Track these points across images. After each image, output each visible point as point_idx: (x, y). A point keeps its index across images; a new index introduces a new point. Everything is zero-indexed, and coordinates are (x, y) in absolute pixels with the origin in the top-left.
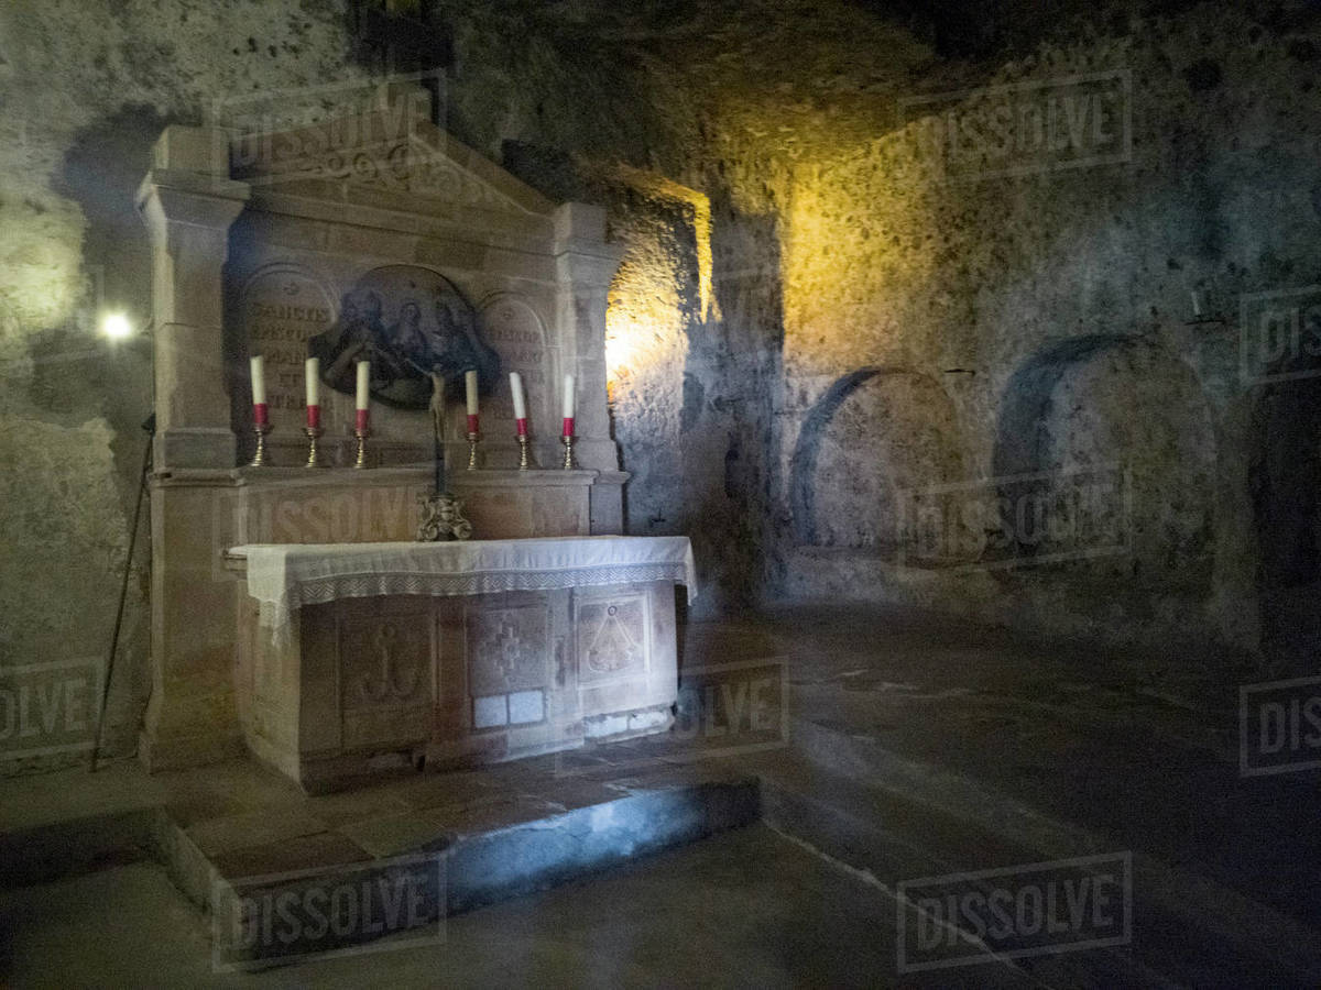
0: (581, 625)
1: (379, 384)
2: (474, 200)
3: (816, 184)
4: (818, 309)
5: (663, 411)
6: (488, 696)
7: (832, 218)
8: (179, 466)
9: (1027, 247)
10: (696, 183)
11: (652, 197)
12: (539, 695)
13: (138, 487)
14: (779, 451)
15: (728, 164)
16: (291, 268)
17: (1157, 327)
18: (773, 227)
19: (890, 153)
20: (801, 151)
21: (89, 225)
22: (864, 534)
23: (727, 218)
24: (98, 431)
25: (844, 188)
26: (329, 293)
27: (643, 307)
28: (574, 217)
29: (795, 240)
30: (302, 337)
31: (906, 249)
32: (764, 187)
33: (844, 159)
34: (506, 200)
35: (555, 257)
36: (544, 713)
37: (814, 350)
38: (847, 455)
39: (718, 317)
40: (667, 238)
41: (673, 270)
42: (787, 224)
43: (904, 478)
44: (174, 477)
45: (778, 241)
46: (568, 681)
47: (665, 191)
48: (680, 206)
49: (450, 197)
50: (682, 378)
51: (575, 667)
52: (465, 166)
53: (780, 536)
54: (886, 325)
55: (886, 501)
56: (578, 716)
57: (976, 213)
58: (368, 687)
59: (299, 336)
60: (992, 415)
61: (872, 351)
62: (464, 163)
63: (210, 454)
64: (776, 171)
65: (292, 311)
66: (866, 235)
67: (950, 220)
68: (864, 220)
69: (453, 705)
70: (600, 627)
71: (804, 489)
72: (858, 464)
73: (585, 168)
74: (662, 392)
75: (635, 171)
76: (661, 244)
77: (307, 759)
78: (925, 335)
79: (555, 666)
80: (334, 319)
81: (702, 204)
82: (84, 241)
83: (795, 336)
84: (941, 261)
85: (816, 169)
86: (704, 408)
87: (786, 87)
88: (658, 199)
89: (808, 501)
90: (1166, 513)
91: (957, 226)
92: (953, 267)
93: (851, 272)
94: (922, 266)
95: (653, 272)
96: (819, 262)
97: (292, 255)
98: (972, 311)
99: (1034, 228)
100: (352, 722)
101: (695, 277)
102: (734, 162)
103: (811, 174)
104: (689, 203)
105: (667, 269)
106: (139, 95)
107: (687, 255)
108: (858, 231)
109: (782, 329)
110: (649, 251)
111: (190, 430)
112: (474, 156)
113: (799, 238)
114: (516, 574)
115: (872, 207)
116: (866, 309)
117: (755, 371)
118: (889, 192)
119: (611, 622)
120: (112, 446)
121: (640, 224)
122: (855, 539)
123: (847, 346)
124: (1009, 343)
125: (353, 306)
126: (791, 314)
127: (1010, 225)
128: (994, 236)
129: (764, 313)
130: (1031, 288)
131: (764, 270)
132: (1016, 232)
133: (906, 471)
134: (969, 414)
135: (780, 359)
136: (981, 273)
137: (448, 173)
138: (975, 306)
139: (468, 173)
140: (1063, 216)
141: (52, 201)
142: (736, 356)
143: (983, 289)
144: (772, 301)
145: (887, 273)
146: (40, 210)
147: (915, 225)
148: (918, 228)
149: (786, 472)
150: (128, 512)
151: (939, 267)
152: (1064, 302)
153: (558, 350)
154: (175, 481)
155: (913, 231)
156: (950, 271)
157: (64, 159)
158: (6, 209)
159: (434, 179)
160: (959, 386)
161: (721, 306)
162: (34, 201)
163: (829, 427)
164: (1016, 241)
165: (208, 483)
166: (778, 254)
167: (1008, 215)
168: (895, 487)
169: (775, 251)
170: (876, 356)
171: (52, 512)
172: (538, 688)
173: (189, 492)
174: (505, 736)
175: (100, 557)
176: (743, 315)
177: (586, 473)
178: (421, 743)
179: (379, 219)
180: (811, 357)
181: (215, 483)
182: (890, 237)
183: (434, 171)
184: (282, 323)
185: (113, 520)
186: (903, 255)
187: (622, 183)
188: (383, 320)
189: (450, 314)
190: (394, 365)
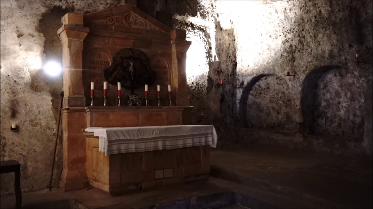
1: (123, 82)
2: (149, 29)
5: (202, 88)
6: (158, 170)
8: (72, 106)
9: (309, 40)
10: (210, 20)
12: (172, 170)
13: (59, 112)
14: (236, 99)
15: (220, 15)
16: (99, 50)
17: (346, 64)
18: (233, 32)
21: (45, 40)
22: (262, 124)
23: (219, 31)
26: (109, 56)
28: (177, 33)
29: (240, 36)
31: (273, 39)
32: (230, 20)
34: (157, 29)
35: (171, 44)
36: (173, 175)
37: (246, 69)
38: (257, 100)
39: (217, 60)
40: (202, 37)
41: (204, 46)
43: (274, 107)
44: (70, 109)
45: (235, 36)
46: (180, 166)
47: (202, 24)
48: (206, 27)
49: (141, 28)
50: (207, 78)
51: (182, 162)
52: (146, 19)
53: (236, 125)
54: (268, 61)
55: (268, 114)
56: (183, 176)
57: (294, 29)
59: (101, 69)
60: (300, 88)
61: (264, 69)
63: (79, 103)
65: (99, 62)
66: (261, 35)
67: (286, 31)
69: (149, 172)
71: (244, 111)
72: (260, 103)
74: (201, 82)
75: (193, 18)
76: (200, 38)
77: (111, 186)
78: (280, 65)
79: (176, 162)
80: (110, 64)
81: (212, 26)
82: (44, 44)
83: (240, 64)
86: (214, 87)
88: (199, 26)
89: (245, 114)
90: (351, 117)
91: (288, 33)
94: (278, 44)
97: (99, 47)
98: (294, 58)
99: (311, 34)
100: (123, 176)
101: (211, 48)
106: (58, 3)
107: (208, 41)
109: (236, 62)
111: (74, 96)
112: (148, 16)
115: (263, 26)
116: (262, 57)
117: (228, 75)
120: (51, 101)
121: (195, 33)
122: (259, 125)
123: (256, 68)
124: (304, 68)
125: (116, 60)
126: (239, 58)
127: (304, 33)
128: (299, 36)
129: (231, 57)
130: (310, 51)
131: (230, 45)
132: (305, 35)
133: (275, 105)
134: (293, 88)
135: (236, 71)
136: (296, 47)
137: (141, 22)
138: (294, 56)
139: (147, 21)
140: (319, 31)
141: (36, 34)
142: (223, 71)
143: (297, 51)
144: (233, 54)
145: (268, 46)
146: (33, 36)
147: (276, 32)
148: (277, 33)
149: (238, 105)
150: (56, 119)
151: (284, 44)
152: (320, 56)
153: (172, 71)
154: (71, 110)
155: (276, 34)
156: (286, 46)
157: (39, 22)
158: (24, 36)
159: (138, 23)
160: (290, 80)
161: (218, 56)
162: (31, 34)
163: (251, 92)
164: (306, 37)
165: (78, 111)
166: (235, 40)
167: (303, 30)
168: (271, 110)
169: (234, 39)
170: (265, 71)
171: (36, 119)
172: (172, 168)
173: (74, 113)
174: (163, 181)
175: (49, 132)
176: (225, 59)
177: (181, 107)
178: (141, 182)
179: (123, 36)
180: (245, 71)
181: (81, 111)
182: (269, 35)
183: (137, 21)
184: (97, 66)
185: (52, 121)
186: (272, 41)
187: (189, 21)
188: (124, 64)
189: (142, 61)
190: (127, 77)
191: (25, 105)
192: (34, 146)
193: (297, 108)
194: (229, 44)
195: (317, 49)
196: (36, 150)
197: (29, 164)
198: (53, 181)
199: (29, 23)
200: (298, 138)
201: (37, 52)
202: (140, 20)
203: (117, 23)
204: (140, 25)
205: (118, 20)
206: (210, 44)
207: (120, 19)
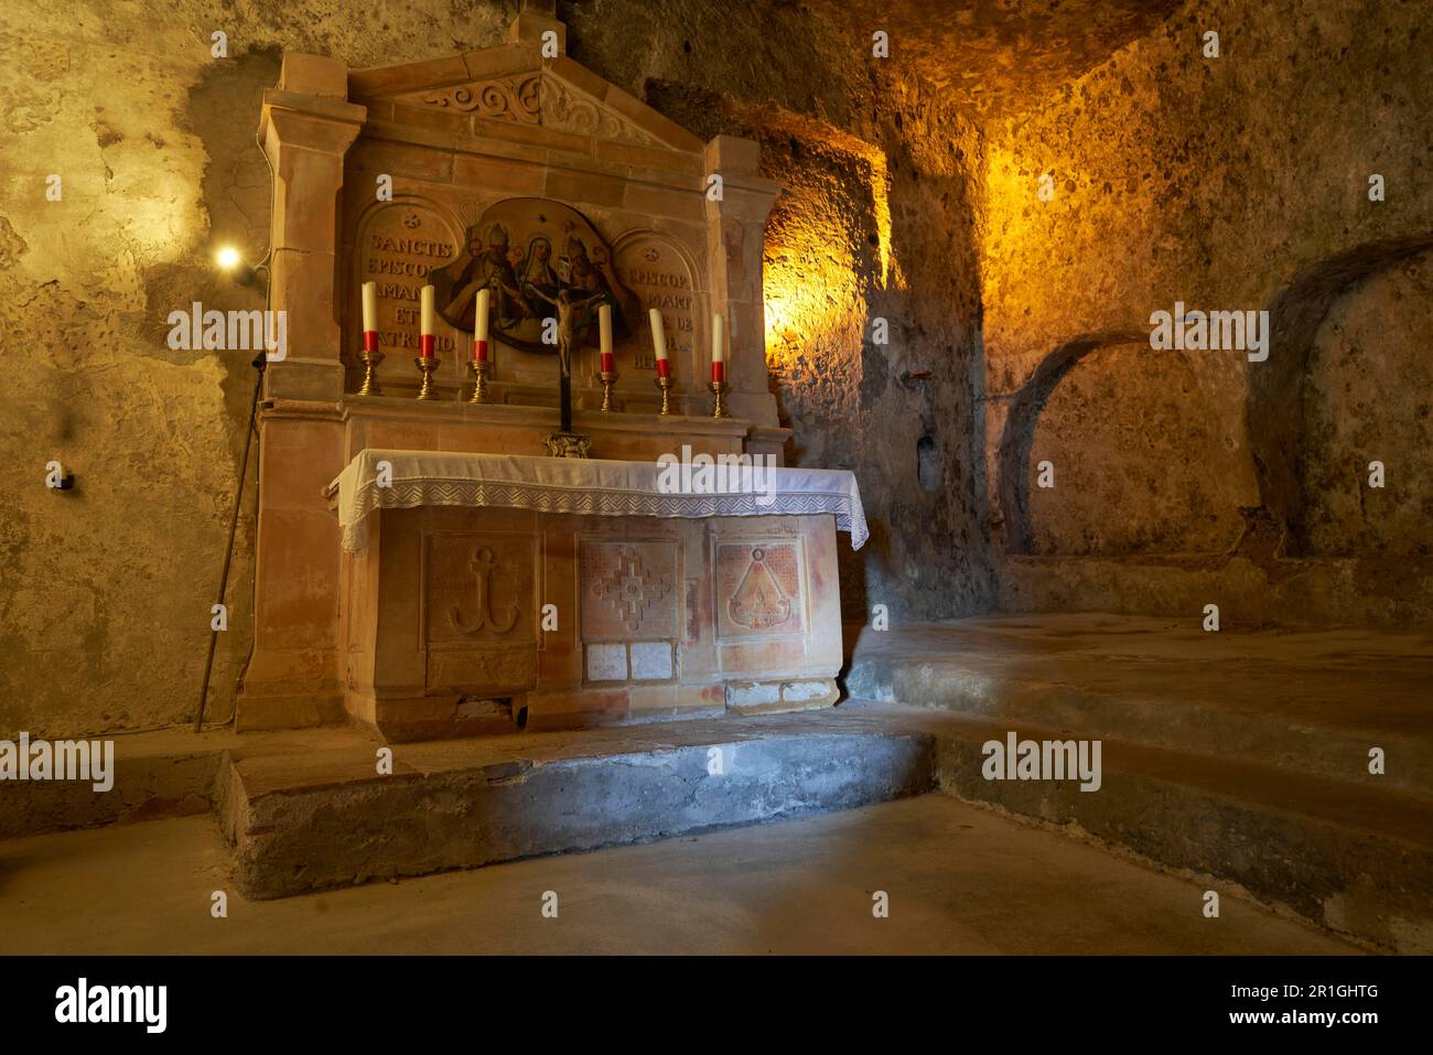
0: (719, 567)
1: (504, 323)
2: (614, 135)
3: (1010, 140)
4: (1019, 276)
5: (839, 382)
6: (604, 643)
7: (1032, 175)
8: (283, 397)
9: (1268, 161)
10: (869, 135)
11: (819, 150)
12: (668, 648)
13: (247, 429)
14: (984, 442)
15: (906, 118)
16: (412, 201)
18: (964, 190)
19: (1094, 93)
20: (989, 102)
21: (210, 160)
22: (1092, 538)
23: (908, 179)
24: (210, 370)
25: (1042, 140)
26: (452, 226)
27: (812, 266)
28: (723, 150)
29: (990, 205)
30: (423, 273)
31: (1120, 194)
32: (951, 146)
33: (1041, 108)
34: (648, 136)
35: (703, 194)
36: (674, 670)
37: (1018, 324)
38: (1066, 445)
39: (902, 284)
40: (839, 195)
41: (846, 228)
42: (981, 188)
43: (1136, 467)
44: (276, 406)
45: (971, 208)
46: (703, 634)
47: (834, 144)
48: (852, 162)
49: (585, 131)
50: (861, 347)
51: (713, 618)
52: (603, 99)
53: (987, 540)
54: (1103, 283)
55: (1115, 497)
56: (717, 678)
57: (1202, 137)
58: (458, 618)
59: (418, 271)
61: (1087, 316)
62: (602, 97)
63: (316, 386)
64: (963, 128)
65: (413, 246)
66: (1072, 187)
67: (1171, 153)
68: (1069, 171)
69: (561, 650)
70: (743, 572)
71: (1016, 489)
72: (1080, 455)
73: (741, 115)
74: (836, 361)
75: (797, 118)
76: (831, 200)
77: (386, 695)
78: (1148, 288)
79: (687, 615)
80: (457, 252)
81: (878, 160)
82: (204, 176)
83: (996, 310)
84: (1162, 201)
85: (1009, 123)
86: (889, 384)
87: (965, 17)
88: (826, 152)
89: (1023, 504)
91: (1180, 159)
92: (1177, 206)
93: (1056, 229)
94: (1140, 210)
95: (823, 230)
96: (1019, 227)
97: (415, 187)
98: (1206, 250)
99: (1276, 136)
100: (437, 657)
101: (874, 240)
102: (913, 117)
103: (1004, 131)
104: (864, 160)
105: (838, 229)
106: (267, 36)
107: (862, 213)
108: (1062, 185)
109: (981, 305)
110: (818, 207)
111: (296, 360)
112: (614, 91)
113: (995, 203)
114: (641, 496)
115: (1077, 155)
116: (1076, 271)
117: (950, 349)
118: (1096, 136)
119: (756, 569)
120: (223, 385)
121: (806, 177)
122: (1080, 543)
123: (1057, 315)
124: (1254, 278)
125: (477, 239)
126: (990, 286)
127: (1245, 140)
128: (1225, 157)
129: (958, 283)
130: (1277, 207)
131: (954, 239)
132: (1252, 145)
133: (1138, 459)
134: (1210, 371)
135: (980, 338)
136: (1212, 204)
137: (585, 108)
138: (1208, 243)
139: (606, 108)
140: (1312, 113)
141: (171, 136)
142: (925, 329)
143: (1217, 222)
144: (966, 272)
145: (1099, 225)
146: (160, 144)
147: (1129, 166)
148: (1132, 168)
149: (992, 466)
150: (236, 456)
151: (1161, 207)
152: (1321, 213)
153: (709, 296)
154: (277, 411)
155: (1127, 173)
156: (1174, 210)
157: (186, 94)
158: (124, 142)
159: (569, 114)
161: (903, 270)
162: (154, 135)
163: (1043, 417)
164: (1253, 156)
165: (312, 416)
166: (972, 222)
167: (1241, 129)
168: (1126, 479)
169: (967, 217)
170: (1092, 321)
171: (158, 453)
172: (666, 640)
173: (292, 424)
174: (625, 694)
175: (206, 503)
176: (932, 285)
177: (737, 421)
178: (522, 692)
179: (505, 149)
180: (1016, 332)
181: (321, 416)
182: (1101, 185)
183: (569, 106)
184: (401, 257)
185: (220, 463)
186: (1116, 203)
187: (784, 133)
188: (510, 256)
189: (584, 250)
190: (521, 303)
191: (119, 395)
192: (141, 555)
193: (1229, 450)
194: (951, 235)
195: (1306, 192)
196: (149, 571)
197: (118, 622)
198: (210, 698)
199: (147, 97)
200: (1245, 572)
201: (172, 202)
202: (578, 103)
203: (486, 108)
204: (578, 119)
205: (492, 97)
206: (871, 224)
207: (498, 96)
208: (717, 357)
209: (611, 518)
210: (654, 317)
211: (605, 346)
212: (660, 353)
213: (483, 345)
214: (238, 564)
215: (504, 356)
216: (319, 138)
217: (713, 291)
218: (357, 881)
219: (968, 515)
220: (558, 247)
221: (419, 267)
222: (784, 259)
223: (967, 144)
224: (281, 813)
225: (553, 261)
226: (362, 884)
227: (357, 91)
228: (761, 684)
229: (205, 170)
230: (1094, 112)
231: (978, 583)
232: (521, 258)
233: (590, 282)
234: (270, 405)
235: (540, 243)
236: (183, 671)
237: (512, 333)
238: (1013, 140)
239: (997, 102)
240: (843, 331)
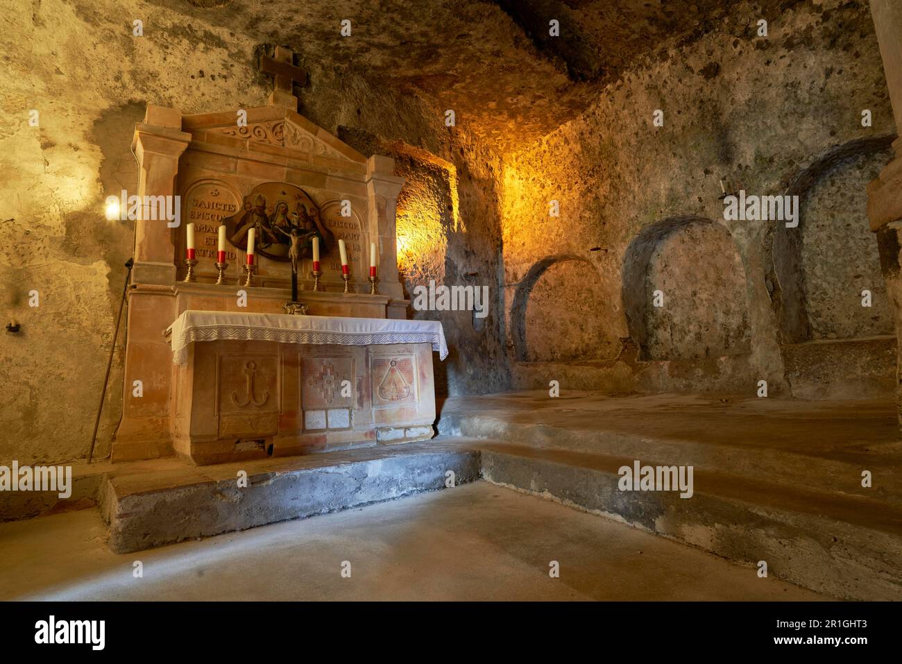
0: (373, 370)
1: (263, 245)
2: (322, 153)
3: (514, 163)
4: (520, 228)
5: (434, 277)
6: (314, 410)
7: (524, 180)
8: (141, 283)
9: (628, 179)
10: (448, 157)
11: (424, 164)
12: (347, 412)
13: (121, 299)
14: (504, 307)
15: (466, 150)
16: (215, 182)
17: (702, 208)
18: (493, 186)
19: (552, 143)
20: (505, 145)
21: (104, 158)
22: (554, 353)
23: (467, 179)
24: (101, 268)
25: (529, 163)
26: (236, 195)
27: (420, 220)
28: (376, 162)
29: (506, 194)
30: (220, 219)
31: (564, 190)
32: (487, 164)
33: (528, 149)
34: (338, 154)
35: (366, 182)
36: (350, 423)
37: (519, 251)
38: (542, 309)
39: (464, 229)
40: (433, 186)
41: (437, 202)
42: (501, 185)
43: (574, 319)
44: (137, 287)
45: (497, 194)
46: (365, 405)
47: (431, 162)
48: (440, 170)
49: (307, 150)
50: (444, 260)
51: (370, 396)
52: (316, 135)
53: (506, 355)
54: (558, 232)
55: (565, 333)
56: (373, 426)
57: (600, 166)
58: (236, 399)
59: (218, 219)
60: (619, 272)
61: (551, 247)
62: (316, 134)
63: (160, 277)
64: (493, 157)
65: (215, 205)
66: (543, 186)
67: (587, 173)
68: (541, 179)
69: (292, 414)
70: (386, 372)
71: (519, 330)
72: (549, 313)
73: (385, 145)
74: (432, 267)
75: (413, 148)
76: (430, 188)
77: (196, 440)
78: (578, 234)
79: (357, 394)
80: (238, 209)
81: (452, 170)
82: (100, 166)
83: (509, 243)
84: (583, 195)
85: (514, 155)
86: (458, 278)
87: (492, 105)
88: (427, 165)
89: (522, 336)
90: (721, 318)
91: (590, 175)
92: (590, 196)
93: (536, 206)
94: (574, 198)
95: (426, 202)
96: (519, 204)
97: (216, 175)
98: (603, 218)
99: (631, 168)
100: (225, 419)
101: (450, 208)
102: (469, 150)
103: (512, 159)
104: (446, 170)
105: (433, 202)
106: (138, 96)
107: (445, 195)
108: (538, 185)
109: (502, 241)
110: (423, 191)
111: (150, 263)
112: (321, 131)
113: (508, 192)
114: (333, 334)
115: (545, 171)
116: (546, 225)
117: (487, 262)
118: (553, 163)
119: (392, 371)
120: (108, 276)
121: (418, 176)
122: (549, 356)
123: (537, 246)
124: (624, 232)
125: (249, 203)
126: (506, 232)
127: (618, 169)
128: (610, 176)
129: (491, 231)
130: (632, 200)
131: (489, 209)
132: (621, 172)
133: (575, 315)
134: (606, 274)
135: (501, 256)
136: (605, 197)
137: (307, 139)
138: (604, 215)
139: (317, 139)
140: (645, 158)
141: (83, 145)
142: (475, 252)
143: (607, 205)
144: (495, 225)
146: (76, 149)
147: (568, 178)
148: (570, 179)
149: (508, 319)
150: (114, 314)
151: (583, 197)
152: (651, 203)
153: (369, 233)
154: (138, 290)
155: (568, 181)
156: (589, 199)
157: (92, 124)
158: (56, 147)
159: (299, 141)
160: (599, 259)
161: (465, 223)
162: (73, 144)
163: (531, 295)
164: (622, 176)
165: (158, 293)
166: (497, 201)
167: (616, 164)
168: (570, 325)
169: (495, 198)
170: (553, 250)
171: (70, 312)
172: (346, 408)
173: (146, 297)
174: (325, 436)
175: (97, 339)
176: (479, 230)
177: (383, 296)
178: (270, 436)
179: (265, 158)
180: (518, 254)
181: (162, 293)
182: (556, 186)
183: (298, 137)
184: (208, 211)
185: (106, 317)
186: (563, 194)
187: (407, 155)
188: (266, 211)
189: (305, 210)
190: (272, 236)
191: (48, 281)
192: (58, 367)
193: (615, 311)
194: (487, 207)
195: (644, 194)
196: (62, 376)
197: (43, 404)
198: (96, 444)
199: (70, 124)
200: (623, 369)
201: (83, 179)
202: (303, 136)
203: (256, 138)
204: (303, 144)
205: (259, 132)
206: (449, 200)
207: (262, 131)
208: (373, 264)
209: (317, 346)
210: (341, 243)
211: (316, 258)
212: (344, 262)
213: (252, 257)
214: (114, 372)
215: (263, 262)
216: (165, 149)
217: (371, 231)
218: (178, 540)
219: (496, 342)
220: (292, 207)
221: (218, 216)
222: (406, 216)
223: (494, 164)
224: (136, 505)
225: (289, 214)
226: (181, 542)
227: (186, 126)
228: (395, 429)
229: (101, 163)
230: (552, 152)
231: (501, 376)
232: (272, 212)
233: (308, 225)
234: (135, 287)
235: (283, 205)
236: (81, 430)
237: (266, 251)
238: (516, 163)
239: (508, 145)
240: (436, 252)
